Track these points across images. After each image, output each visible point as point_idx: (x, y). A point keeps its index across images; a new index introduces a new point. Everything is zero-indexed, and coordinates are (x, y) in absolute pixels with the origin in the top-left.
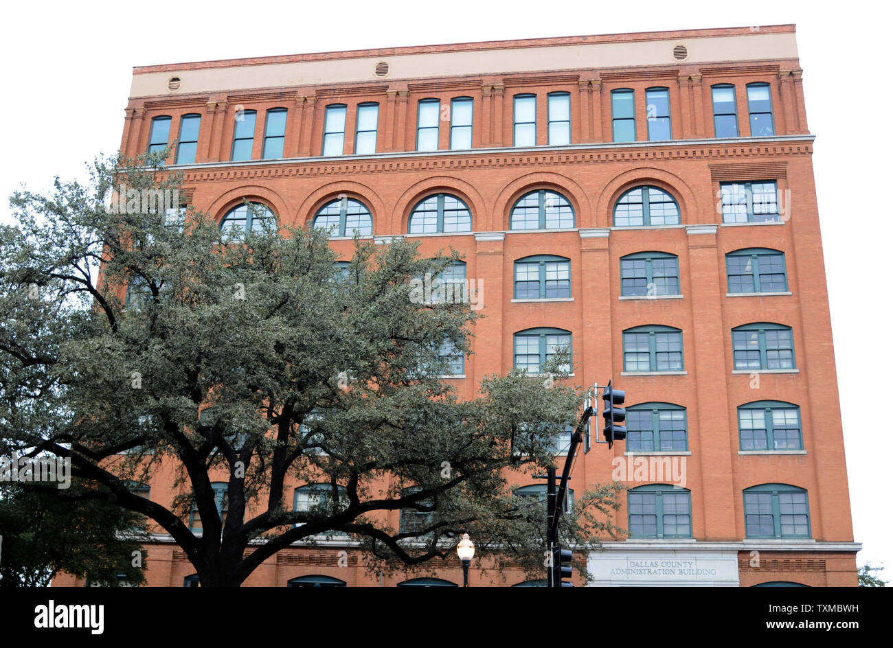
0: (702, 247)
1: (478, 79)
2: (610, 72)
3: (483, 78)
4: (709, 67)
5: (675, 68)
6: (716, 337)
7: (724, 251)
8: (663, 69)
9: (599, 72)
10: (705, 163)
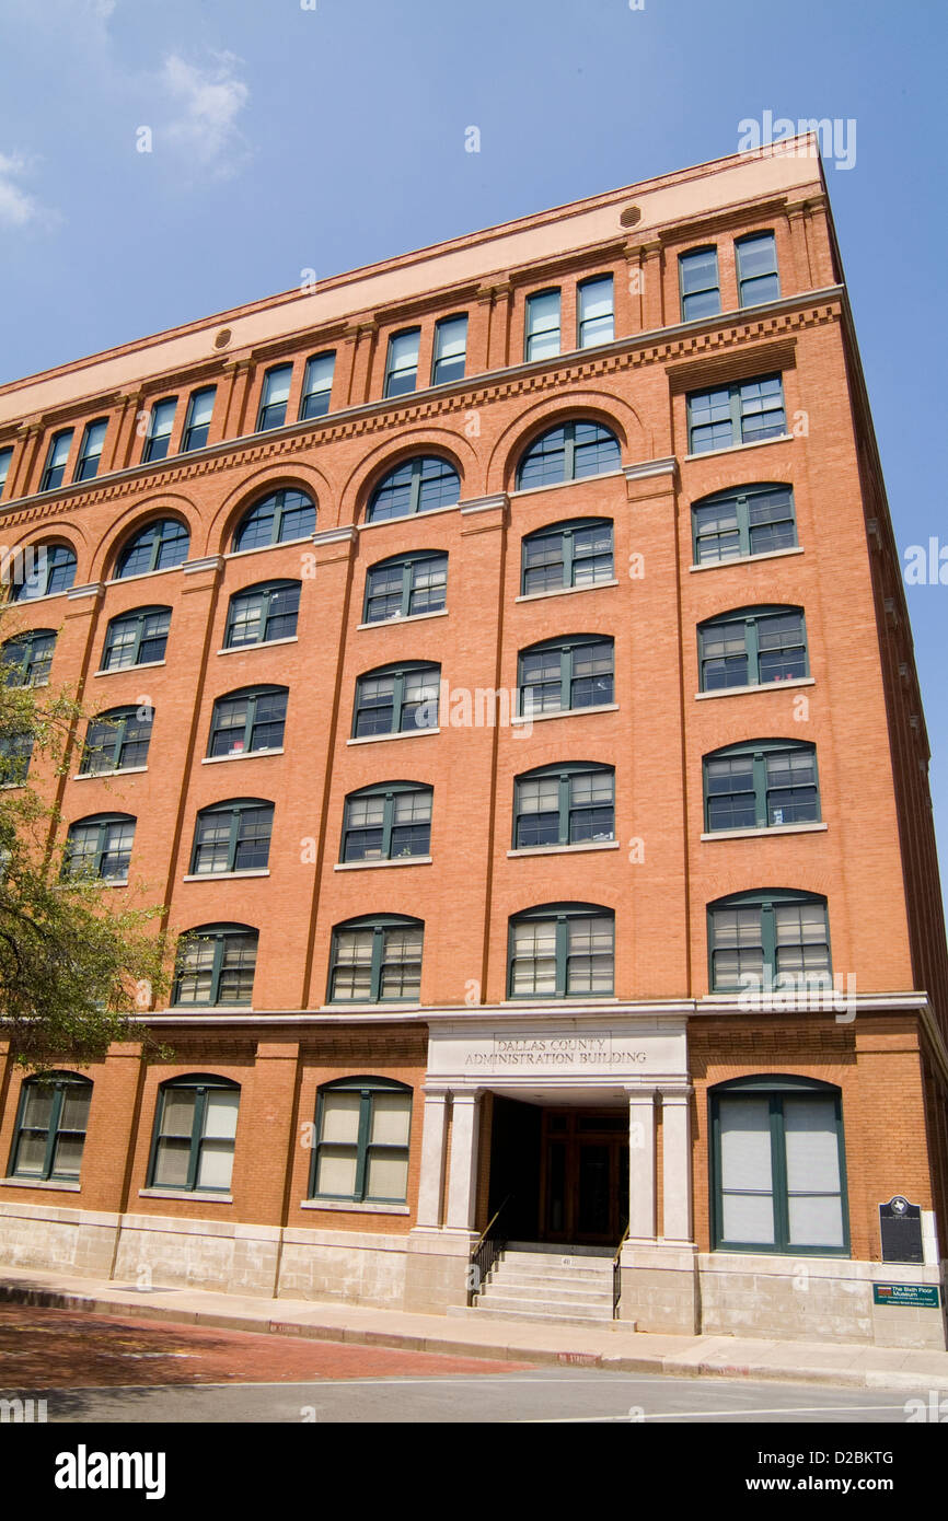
0: (649, 497)
1: (343, 321)
2: (524, 269)
3: (348, 320)
4: (673, 226)
5: (621, 241)
6: (667, 639)
7: (689, 499)
8: (603, 246)
9: (508, 273)
10: (659, 368)
